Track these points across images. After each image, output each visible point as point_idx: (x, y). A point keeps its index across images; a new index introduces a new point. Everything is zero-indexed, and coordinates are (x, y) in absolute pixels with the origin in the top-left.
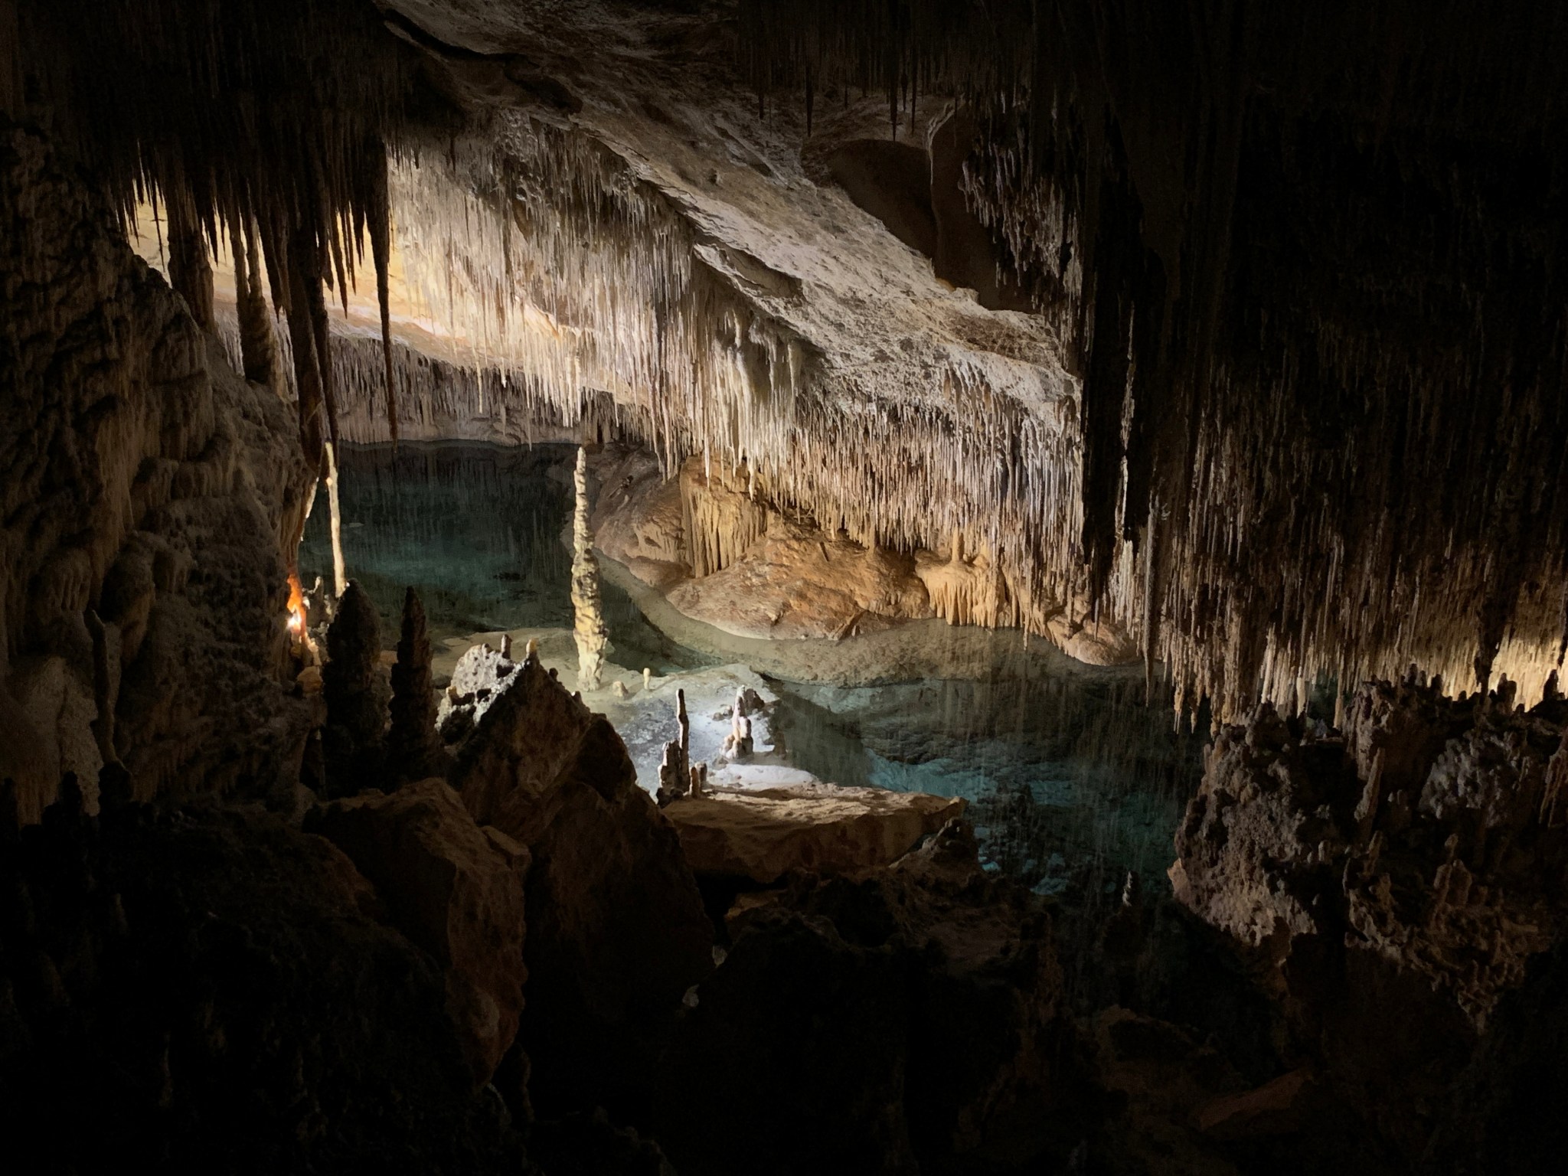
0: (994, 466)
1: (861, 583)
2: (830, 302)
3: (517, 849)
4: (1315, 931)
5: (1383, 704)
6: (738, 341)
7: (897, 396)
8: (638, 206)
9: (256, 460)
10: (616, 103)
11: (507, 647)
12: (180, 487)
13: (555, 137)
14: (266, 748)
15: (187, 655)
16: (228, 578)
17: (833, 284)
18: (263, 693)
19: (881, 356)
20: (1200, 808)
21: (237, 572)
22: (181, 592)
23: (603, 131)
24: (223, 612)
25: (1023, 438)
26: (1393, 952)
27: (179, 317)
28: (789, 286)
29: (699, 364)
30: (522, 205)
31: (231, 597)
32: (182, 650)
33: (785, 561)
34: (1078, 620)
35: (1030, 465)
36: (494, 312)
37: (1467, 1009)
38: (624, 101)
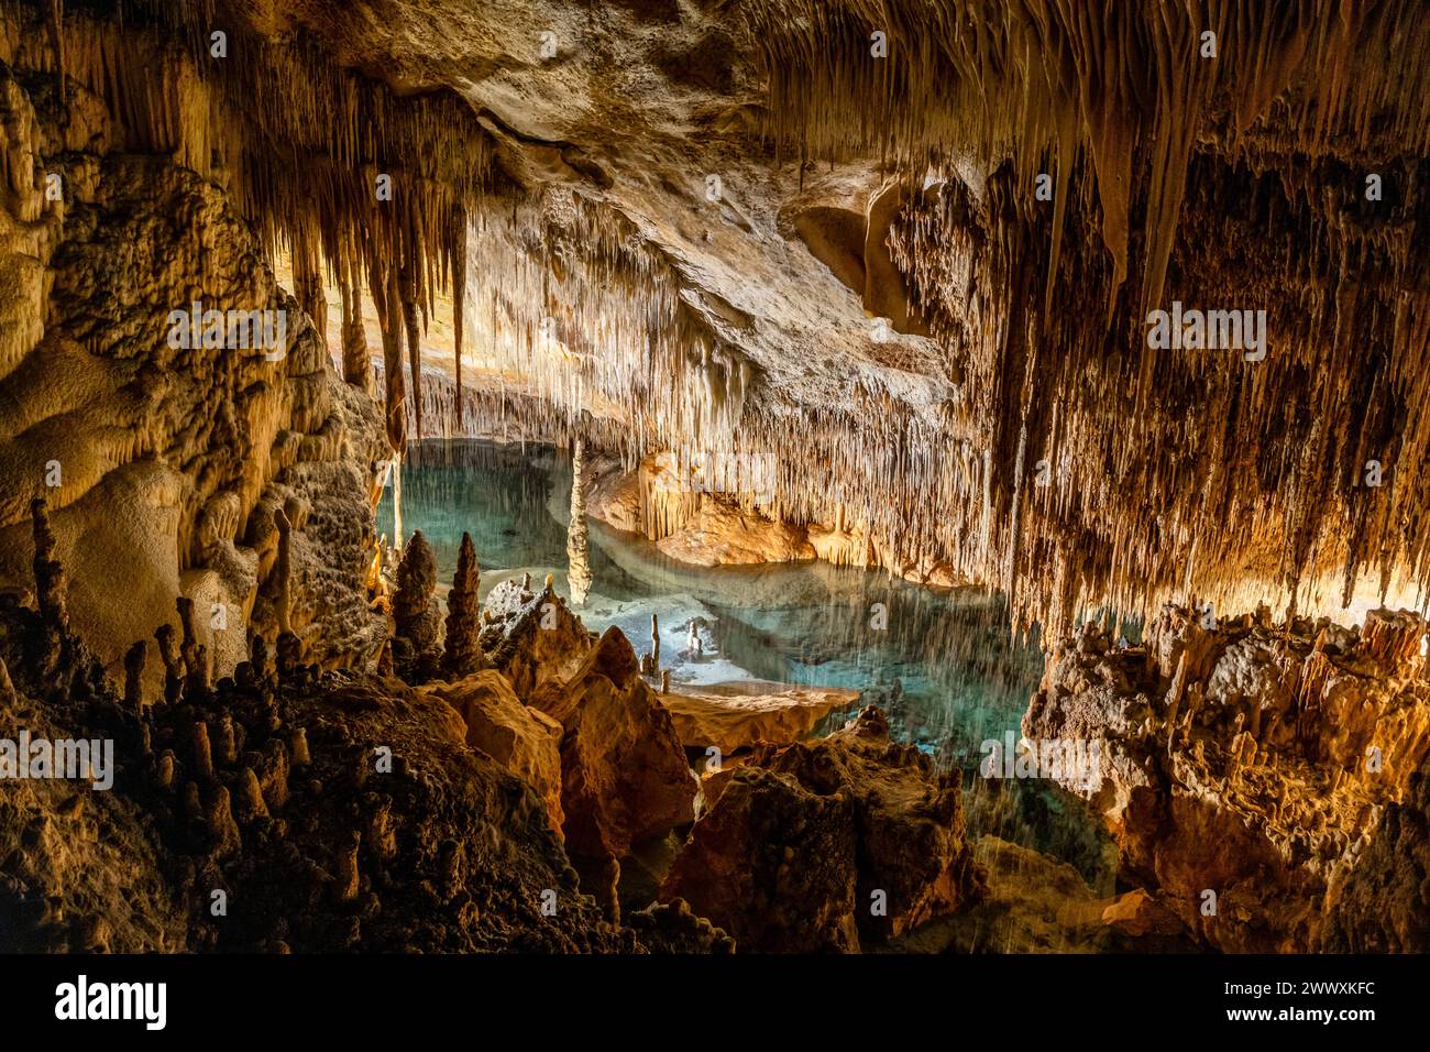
0: (884, 456)
1: (770, 546)
2: (775, 332)
3: (554, 724)
4: (1147, 784)
5: (1180, 621)
6: (704, 362)
7: (817, 402)
8: (644, 259)
9: (355, 439)
10: (640, 180)
11: (527, 583)
12: (304, 453)
13: (590, 207)
14: (358, 649)
15: (305, 575)
16: (336, 521)
17: (779, 319)
18: (357, 608)
19: (809, 373)
20: (1042, 699)
21: (342, 517)
22: (302, 530)
23: (626, 203)
24: (331, 546)
25: (909, 433)
26: (1212, 798)
27: (308, 330)
28: (745, 320)
29: (676, 378)
30: (558, 259)
31: (337, 536)
32: (301, 573)
33: (715, 530)
34: (926, 574)
35: (913, 452)
36: (525, 341)
37: (1273, 839)
38: (647, 179)
